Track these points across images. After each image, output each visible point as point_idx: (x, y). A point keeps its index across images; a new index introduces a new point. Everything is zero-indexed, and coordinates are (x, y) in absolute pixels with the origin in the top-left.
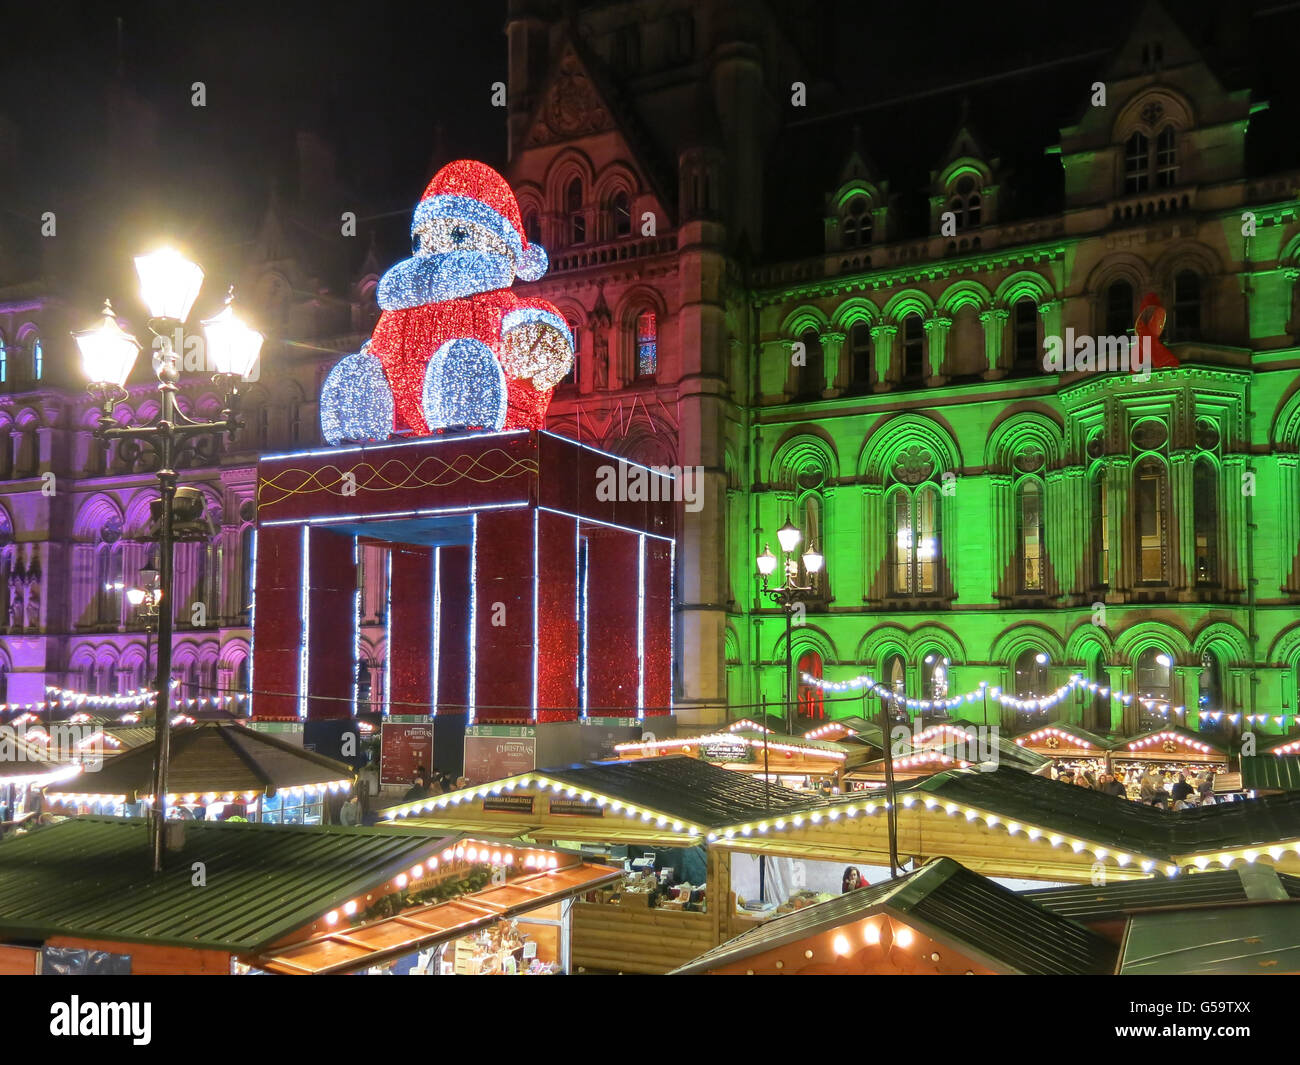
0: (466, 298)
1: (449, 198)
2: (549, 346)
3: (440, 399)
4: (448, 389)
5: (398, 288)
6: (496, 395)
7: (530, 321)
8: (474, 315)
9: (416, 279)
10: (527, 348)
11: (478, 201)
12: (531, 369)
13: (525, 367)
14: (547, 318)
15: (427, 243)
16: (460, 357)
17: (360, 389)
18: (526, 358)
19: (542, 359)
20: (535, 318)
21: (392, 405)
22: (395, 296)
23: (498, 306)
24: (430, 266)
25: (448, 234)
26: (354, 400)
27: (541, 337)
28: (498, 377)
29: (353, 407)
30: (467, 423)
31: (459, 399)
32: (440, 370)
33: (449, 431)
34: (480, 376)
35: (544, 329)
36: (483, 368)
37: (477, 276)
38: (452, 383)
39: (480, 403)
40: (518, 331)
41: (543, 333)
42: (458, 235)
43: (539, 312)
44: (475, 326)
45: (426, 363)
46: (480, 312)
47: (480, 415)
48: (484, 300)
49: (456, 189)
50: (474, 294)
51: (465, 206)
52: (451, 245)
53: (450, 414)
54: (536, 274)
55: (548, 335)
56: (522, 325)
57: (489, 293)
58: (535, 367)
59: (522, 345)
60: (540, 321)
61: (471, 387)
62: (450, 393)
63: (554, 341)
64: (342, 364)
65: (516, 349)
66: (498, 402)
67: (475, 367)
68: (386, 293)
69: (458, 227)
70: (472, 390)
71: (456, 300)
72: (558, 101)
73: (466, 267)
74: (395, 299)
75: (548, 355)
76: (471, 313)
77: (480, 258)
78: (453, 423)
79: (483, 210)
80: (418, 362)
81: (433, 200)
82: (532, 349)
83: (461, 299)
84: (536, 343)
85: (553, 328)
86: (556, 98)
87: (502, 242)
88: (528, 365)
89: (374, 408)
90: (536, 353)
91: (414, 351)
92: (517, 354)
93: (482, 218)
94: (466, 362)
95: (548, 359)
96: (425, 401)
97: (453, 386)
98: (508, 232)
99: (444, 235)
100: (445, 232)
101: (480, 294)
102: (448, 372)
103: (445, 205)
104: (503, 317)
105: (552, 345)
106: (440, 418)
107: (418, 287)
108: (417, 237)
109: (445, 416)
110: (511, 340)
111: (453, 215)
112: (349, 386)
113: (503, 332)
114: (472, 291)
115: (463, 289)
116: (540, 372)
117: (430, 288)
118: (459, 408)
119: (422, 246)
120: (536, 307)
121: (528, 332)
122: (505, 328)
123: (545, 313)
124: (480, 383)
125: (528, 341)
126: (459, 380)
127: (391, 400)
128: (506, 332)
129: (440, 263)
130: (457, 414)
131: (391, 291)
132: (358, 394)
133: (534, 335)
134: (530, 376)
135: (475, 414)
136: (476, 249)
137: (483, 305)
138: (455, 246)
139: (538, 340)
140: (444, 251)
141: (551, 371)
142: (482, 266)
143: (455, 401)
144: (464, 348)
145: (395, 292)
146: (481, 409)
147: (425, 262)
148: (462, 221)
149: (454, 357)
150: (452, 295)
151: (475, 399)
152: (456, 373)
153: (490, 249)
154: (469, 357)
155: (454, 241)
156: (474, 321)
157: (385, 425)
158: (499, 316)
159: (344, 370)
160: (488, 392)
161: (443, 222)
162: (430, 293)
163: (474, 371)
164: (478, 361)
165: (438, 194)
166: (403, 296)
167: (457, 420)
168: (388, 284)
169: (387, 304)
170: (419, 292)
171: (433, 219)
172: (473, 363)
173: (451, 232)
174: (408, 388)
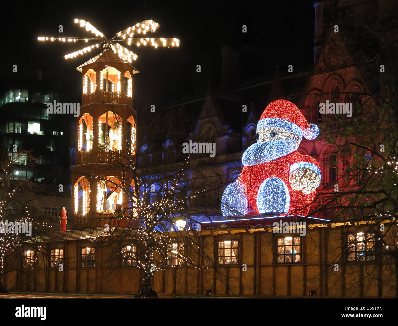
0: (275, 160)
1: (270, 119)
2: (308, 178)
3: (263, 202)
4: (265, 199)
5: (248, 159)
6: (284, 200)
7: (300, 168)
8: (277, 167)
9: (255, 155)
10: (299, 179)
11: (282, 119)
12: (301, 187)
13: (298, 186)
14: (308, 165)
15: (261, 137)
16: (270, 186)
17: (235, 197)
18: (298, 183)
19: (305, 183)
20: (302, 166)
21: (247, 202)
22: (247, 162)
23: (288, 161)
24: (260, 149)
25: (269, 134)
26: (233, 202)
27: (305, 174)
28: (285, 193)
29: (232, 204)
30: (273, 211)
31: (269, 202)
32: (262, 191)
33: (266, 214)
34: (277, 193)
35: (306, 170)
36: (279, 190)
37: (279, 151)
38: (267, 196)
39: (277, 204)
40: (296, 172)
41: (305, 173)
42: (273, 134)
43: (305, 163)
44: (277, 172)
45: (259, 187)
46: (280, 165)
47: (277, 208)
48: (282, 160)
49: (272, 115)
50: (278, 158)
51: (276, 122)
52: (270, 138)
53: (266, 208)
54: (313, 137)
55: (307, 173)
56: (297, 169)
57: (284, 157)
58: (303, 187)
59: (297, 178)
60: (305, 168)
61: (274, 198)
62: (266, 200)
63: (310, 175)
64: (229, 187)
65: (294, 179)
66: (285, 203)
67: (275, 190)
68: (244, 161)
69: (273, 131)
70: (274, 199)
71: (270, 161)
72: (329, 52)
73: (275, 148)
74: (248, 163)
75: (307, 181)
76: (276, 166)
77: (282, 143)
78: (267, 211)
79: (283, 123)
80: (256, 187)
81: (264, 120)
82: (301, 179)
83: (272, 161)
84: (302, 177)
85: (310, 170)
86: (329, 51)
87: (292, 133)
88: (299, 186)
89: (240, 204)
90: (302, 181)
91: (254, 183)
92: (294, 182)
93: (283, 126)
94: (272, 188)
95: (307, 183)
96: (258, 203)
97: (267, 197)
98: (294, 129)
99: (267, 134)
100: (268, 133)
101: (280, 158)
102: (265, 192)
103: (268, 122)
104: (290, 166)
105: (309, 177)
106: (262, 209)
107: (256, 158)
108: (258, 134)
109: (264, 209)
110: (292, 176)
111: (271, 126)
112: (231, 196)
113: (290, 172)
114: (277, 157)
115: (273, 157)
116: (304, 188)
117: (260, 159)
118: (269, 206)
119: (259, 138)
120: (304, 161)
121: (299, 172)
122: (291, 171)
123: (307, 163)
124: (277, 196)
125: (299, 176)
126: (269, 195)
127: (246, 201)
128: (291, 172)
129: (265, 148)
130: (269, 208)
131: (246, 160)
132: (234, 199)
133: (302, 174)
134: (300, 190)
135: (275, 208)
136: (280, 138)
137: (282, 162)
138: (272, 138)
139: (303, 176)
140: (267, 140)
141: (309, 187)
142: (282, 146)
143: (267, 203)
144: (271, 183)
145: (248, 160)
146: (277, 206)
147: (259, 147)
148: (274, 128)
149: (268, 186)
150: (269, 160)
151: (275, 202)
152: (268, 193)
153: (286, 137)
154: (273, 186)
155: (271, 137)
156: (277, 169)
157: (244, 210)
158: (289, 166)
159: (229, 190)
160: (280, 199)
161: (267, 129)
162: (260, 160)
163: (275, 192)
164: (277, 188)
165: (266, 117)
166: (250, 162)
167: (268, 210)
168: (245, 157)
169: (245, 164)
170: (256, 160)
171: (264, 128)
172: (275, 188)
173: (270, 133)
174: (252, 196)
